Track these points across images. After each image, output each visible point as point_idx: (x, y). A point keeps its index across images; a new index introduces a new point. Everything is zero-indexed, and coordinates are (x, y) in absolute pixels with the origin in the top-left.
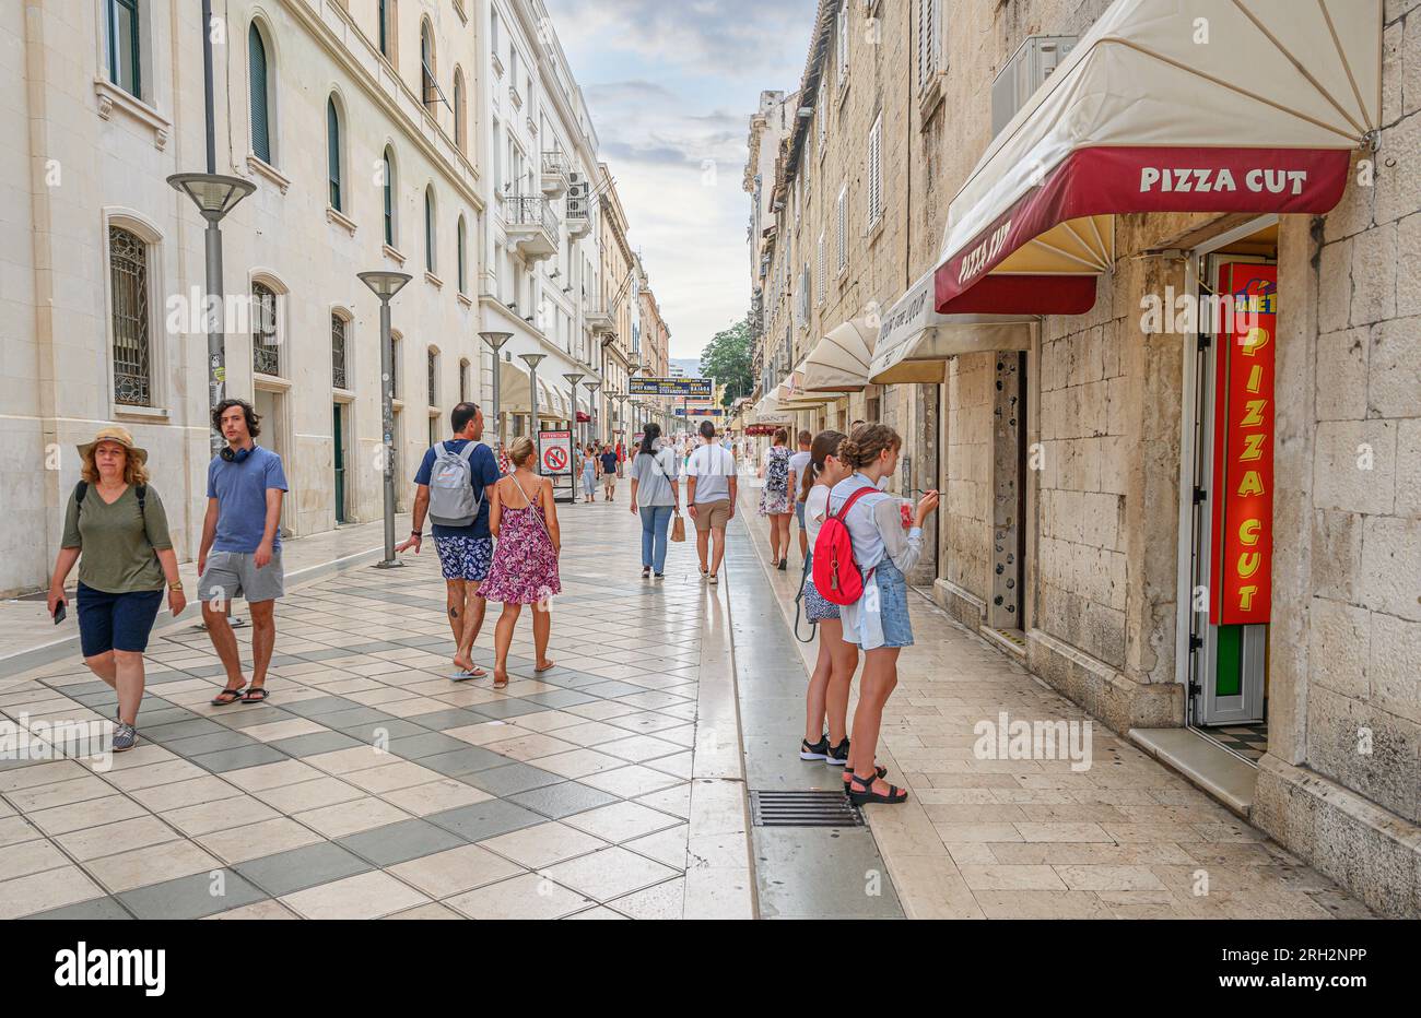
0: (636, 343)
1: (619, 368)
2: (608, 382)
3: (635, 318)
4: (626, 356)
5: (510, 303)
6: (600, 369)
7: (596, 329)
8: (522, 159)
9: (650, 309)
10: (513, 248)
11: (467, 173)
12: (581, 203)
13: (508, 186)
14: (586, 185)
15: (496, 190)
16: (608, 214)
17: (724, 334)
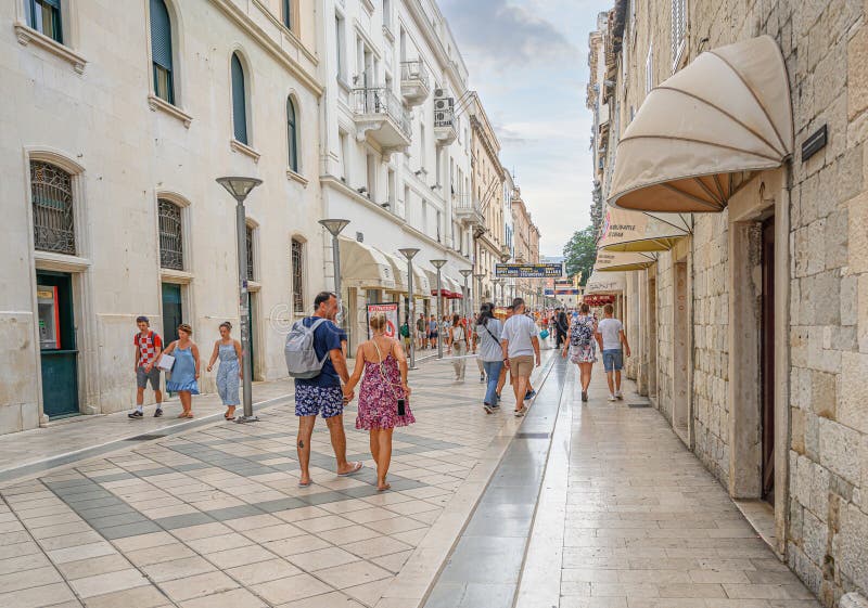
0: (508, 238)
1: (493, 258)
2: (481, 267)
3: (508, 219)
4: (499, 248)
5: (385, 202)
6: (472, 255)
7: (467, 223)
8: (376, 61)
9: (521, 215)
10: (362, 136)
11: (301, 55)
12: (446, 115)
13: (356, 79)
14: (451, 101)
15: (338, 78)
16: (479, 133)
17: (580, 234)
